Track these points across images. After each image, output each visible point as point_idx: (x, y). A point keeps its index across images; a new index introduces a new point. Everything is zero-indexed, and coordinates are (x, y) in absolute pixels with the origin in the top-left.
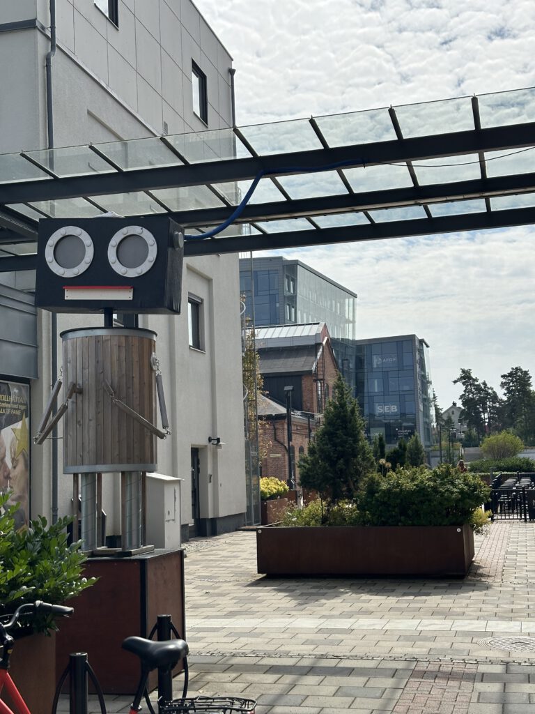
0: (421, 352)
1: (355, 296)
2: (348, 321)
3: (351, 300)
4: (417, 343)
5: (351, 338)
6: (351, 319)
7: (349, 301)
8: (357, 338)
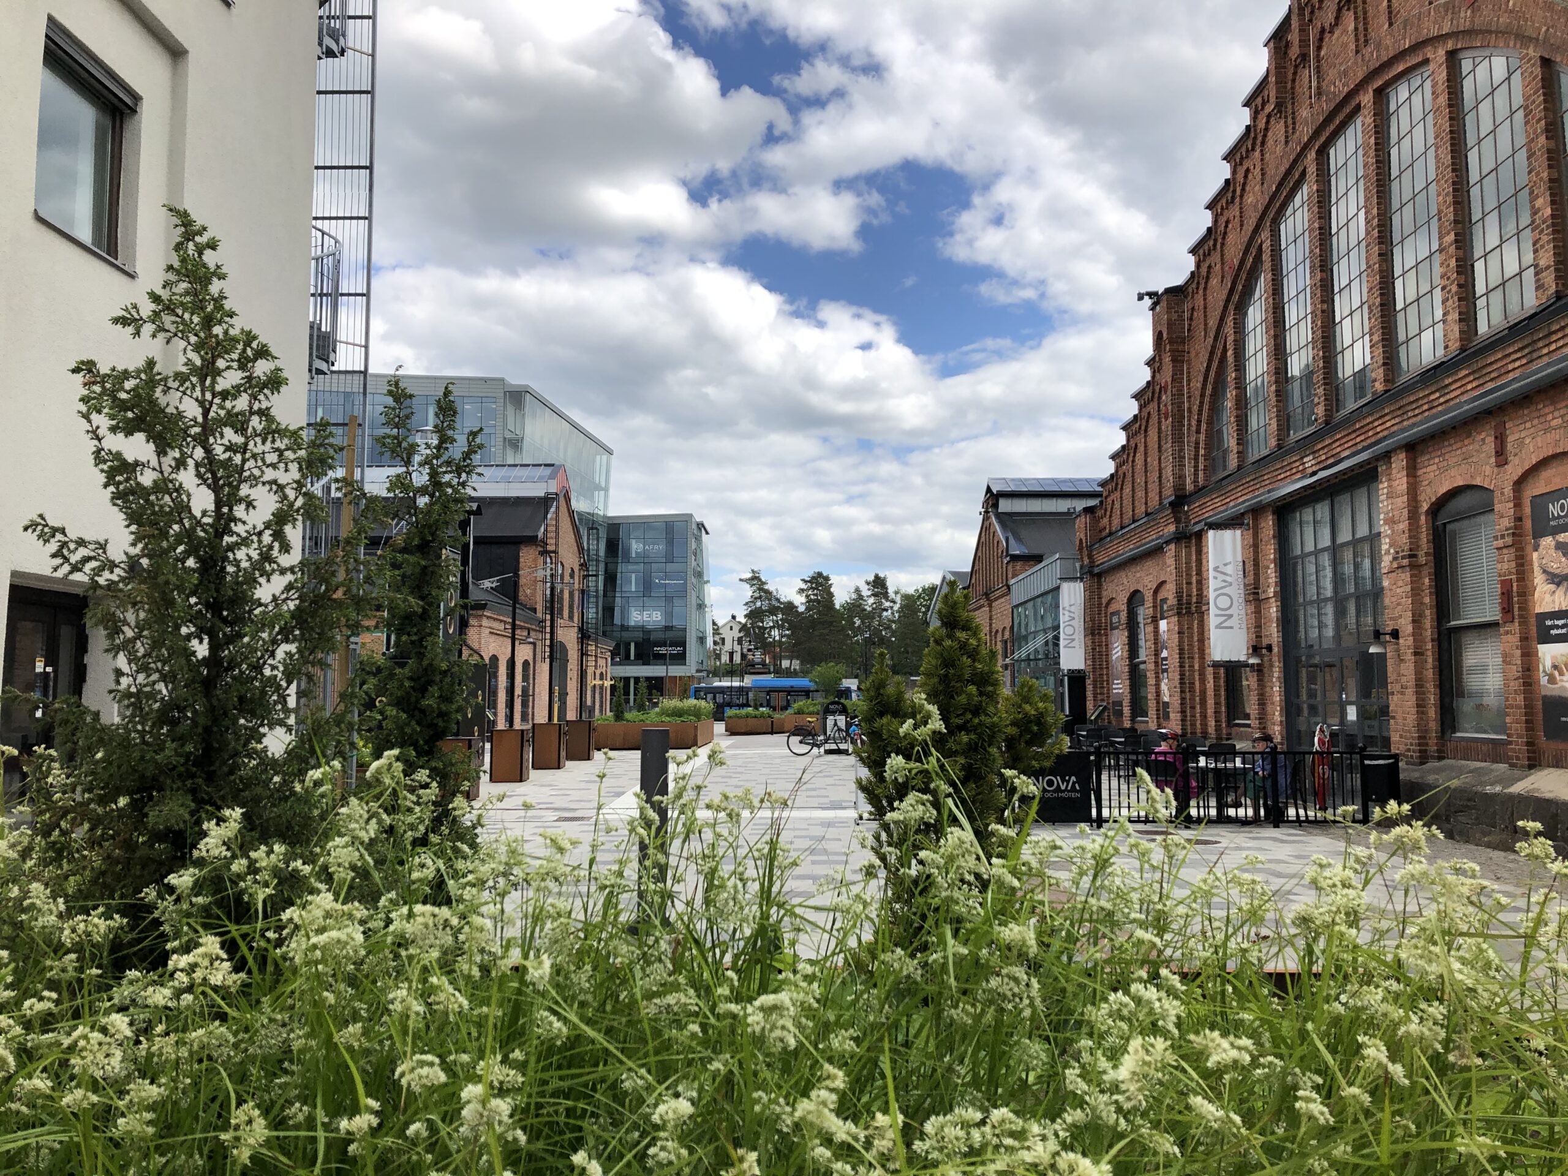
0: (698, 539)
1: (610, 452)
2: (598, 488)
3: (605, 458)
4: (694, 526)
5: (601, 513)
6: (603, 484)
7: (602, 459)
8: (610, 514)
